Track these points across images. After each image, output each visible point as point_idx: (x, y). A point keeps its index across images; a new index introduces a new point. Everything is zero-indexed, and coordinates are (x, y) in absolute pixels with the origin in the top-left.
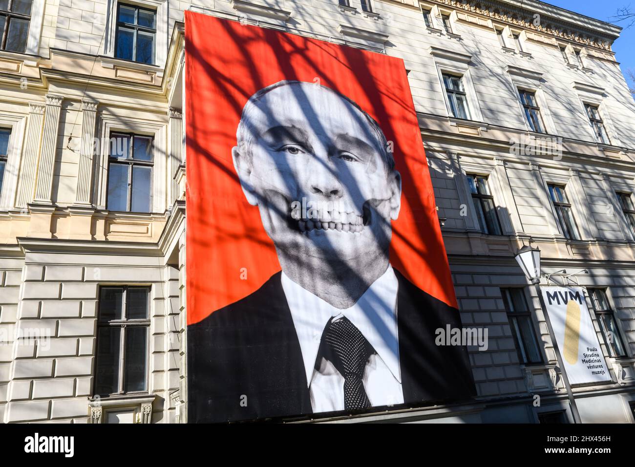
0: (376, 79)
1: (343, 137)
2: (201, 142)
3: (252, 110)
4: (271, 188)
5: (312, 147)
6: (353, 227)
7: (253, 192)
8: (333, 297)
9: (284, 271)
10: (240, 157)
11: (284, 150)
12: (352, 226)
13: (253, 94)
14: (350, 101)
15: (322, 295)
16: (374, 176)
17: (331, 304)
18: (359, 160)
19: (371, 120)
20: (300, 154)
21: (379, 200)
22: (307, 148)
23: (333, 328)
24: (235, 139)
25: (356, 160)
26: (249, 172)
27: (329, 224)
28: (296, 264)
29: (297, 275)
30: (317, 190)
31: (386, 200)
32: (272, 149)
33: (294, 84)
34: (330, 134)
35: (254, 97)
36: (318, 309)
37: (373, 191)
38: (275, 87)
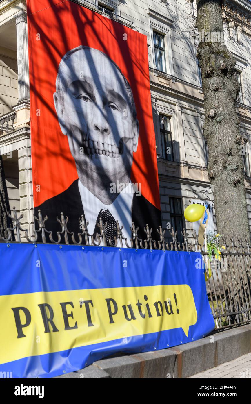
0: (131, 50)
1: (112, 92)
2: (37, 87)
3: (64, 67)
4: (74, 124)
5: (95, 98)
6: (114, 155)
7: (64, 126)
8: (103, 197)
9: (80, 179)
10: (58, 101)
11: (80, 98)
12: (114, 154)
13: (64, 55)
14: (116, 66)
15: (97, 195)
16: (125, 122)
17: (102, 202)
18: (119, 109)
19: (126, 81)
20: (89, 101)
21: (128, 138)
22: (93, 99)
23: (102, 216)
24: (55, 87)
25: (117, 110)
26: (62, 112)
27: (102, 152)
28: (85, 175)
29: (86, 182)
30: (97, 128)
31: (131, 139)
32: (74, 97)
33: (87, 49)
34: (105, 90)
35: (65, 56)
36: (96, 204)
37: (125, 132)
38: (76, 50)
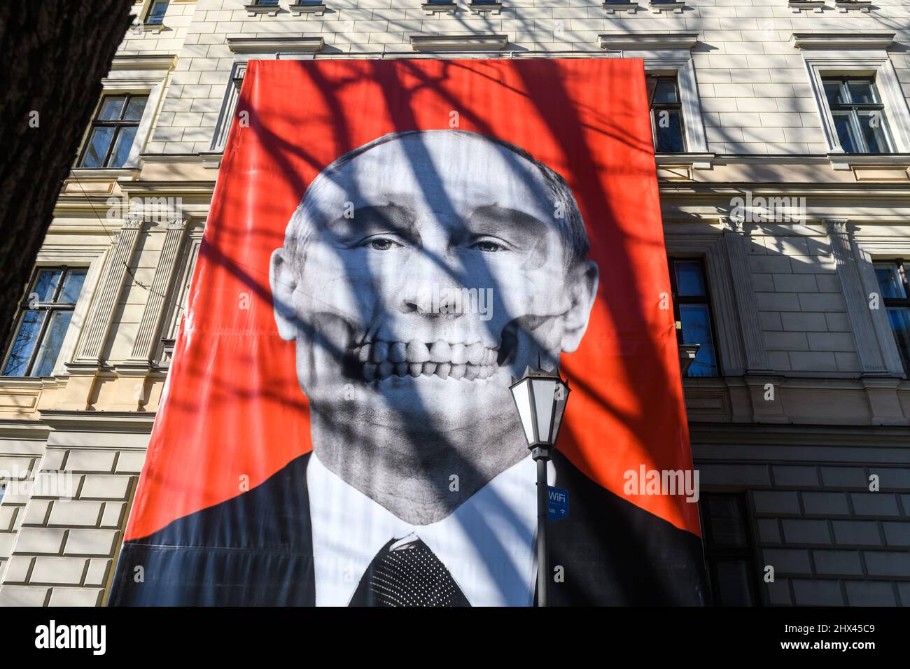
0: (577, 103)
1: (487, 211)
2: (225, 247)
4: (326, 309)
5: (419, 236)
6: (473, 370)
7: (293, 318)
8: (404, 500)
9: (316, 453)
10: (284, 265)
11: (365, 245)
12: (471, 369)
13: (330, 163)
14: (513, 149)
15: (380, 496)
16: (539, 276)
17: (397, 514)
19: (552, 175)
20: (393, 249)
21: (541, 317)
22: (410, 238)
23: (390, 561)
24: (282, 236)
25: (505, 249)
26: (293, 287)
27: (423, 366)
28: (341, 439)
29: (340, 459)
30: (412, 307)
31: (556, 316)
32: (342, 246)
33: (408, 136)
34: (459, 210)
35: (331, 167)
36: (368, 522)
37: (531, 300)
38: (373, 146)
